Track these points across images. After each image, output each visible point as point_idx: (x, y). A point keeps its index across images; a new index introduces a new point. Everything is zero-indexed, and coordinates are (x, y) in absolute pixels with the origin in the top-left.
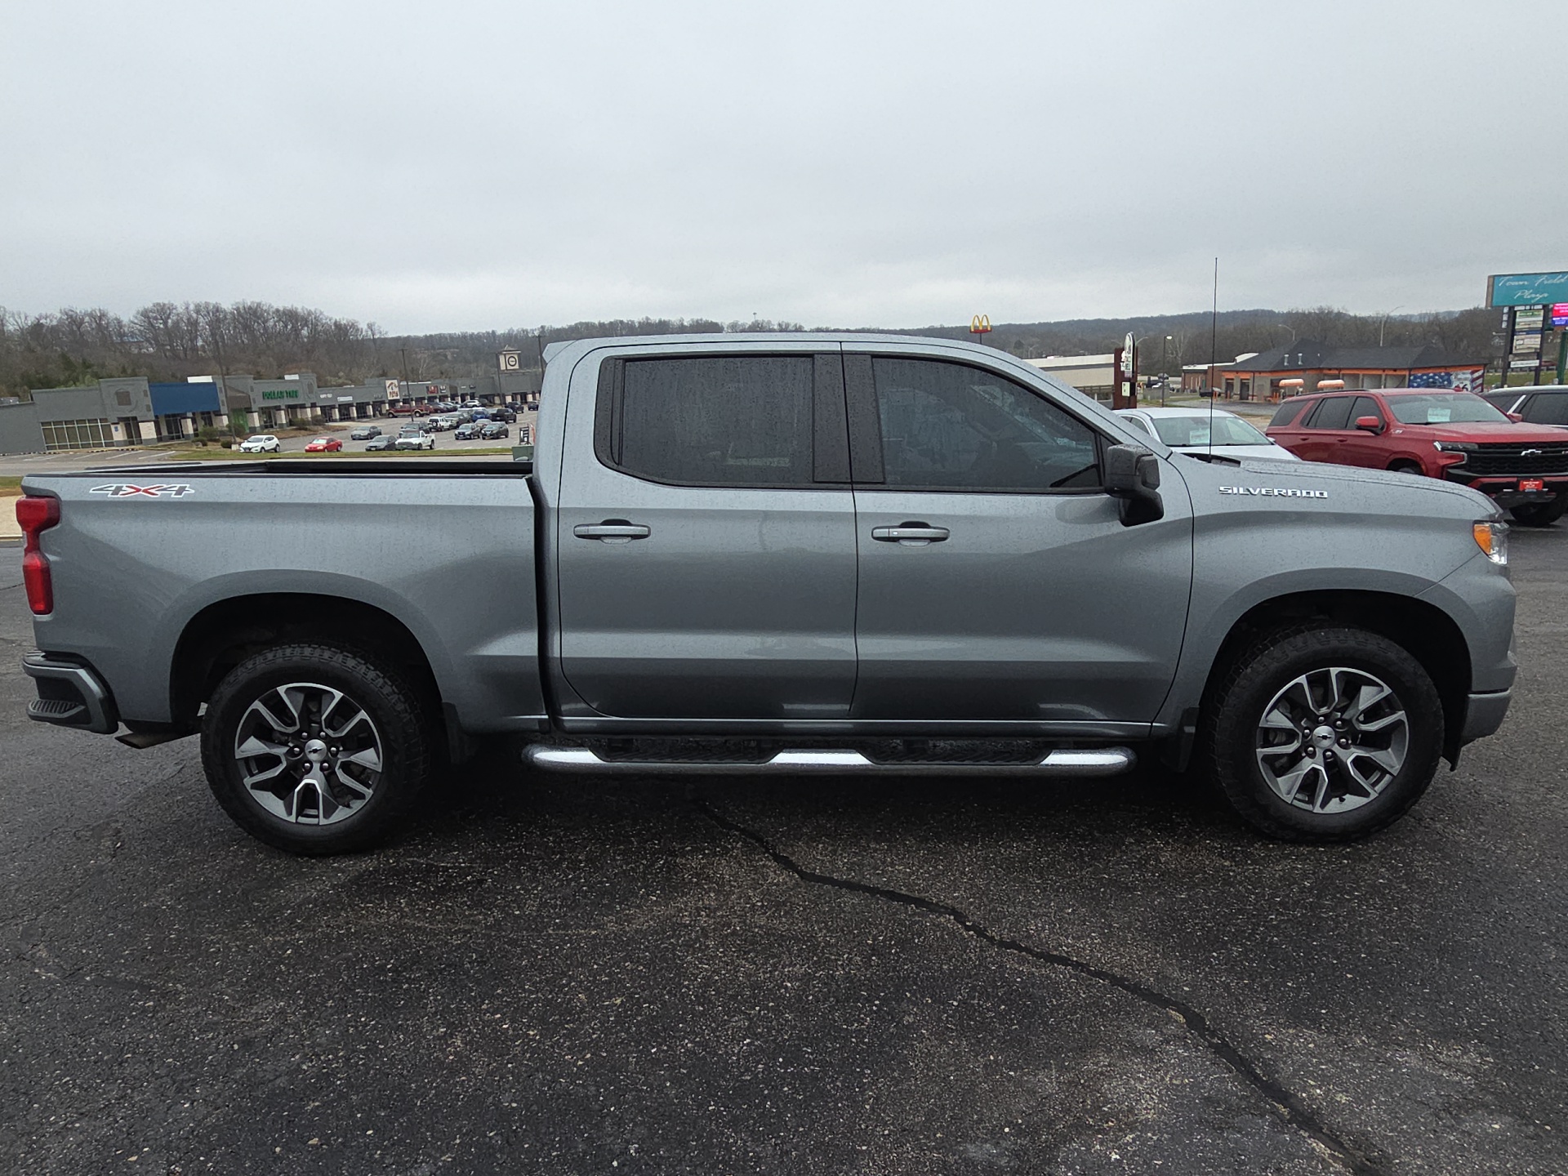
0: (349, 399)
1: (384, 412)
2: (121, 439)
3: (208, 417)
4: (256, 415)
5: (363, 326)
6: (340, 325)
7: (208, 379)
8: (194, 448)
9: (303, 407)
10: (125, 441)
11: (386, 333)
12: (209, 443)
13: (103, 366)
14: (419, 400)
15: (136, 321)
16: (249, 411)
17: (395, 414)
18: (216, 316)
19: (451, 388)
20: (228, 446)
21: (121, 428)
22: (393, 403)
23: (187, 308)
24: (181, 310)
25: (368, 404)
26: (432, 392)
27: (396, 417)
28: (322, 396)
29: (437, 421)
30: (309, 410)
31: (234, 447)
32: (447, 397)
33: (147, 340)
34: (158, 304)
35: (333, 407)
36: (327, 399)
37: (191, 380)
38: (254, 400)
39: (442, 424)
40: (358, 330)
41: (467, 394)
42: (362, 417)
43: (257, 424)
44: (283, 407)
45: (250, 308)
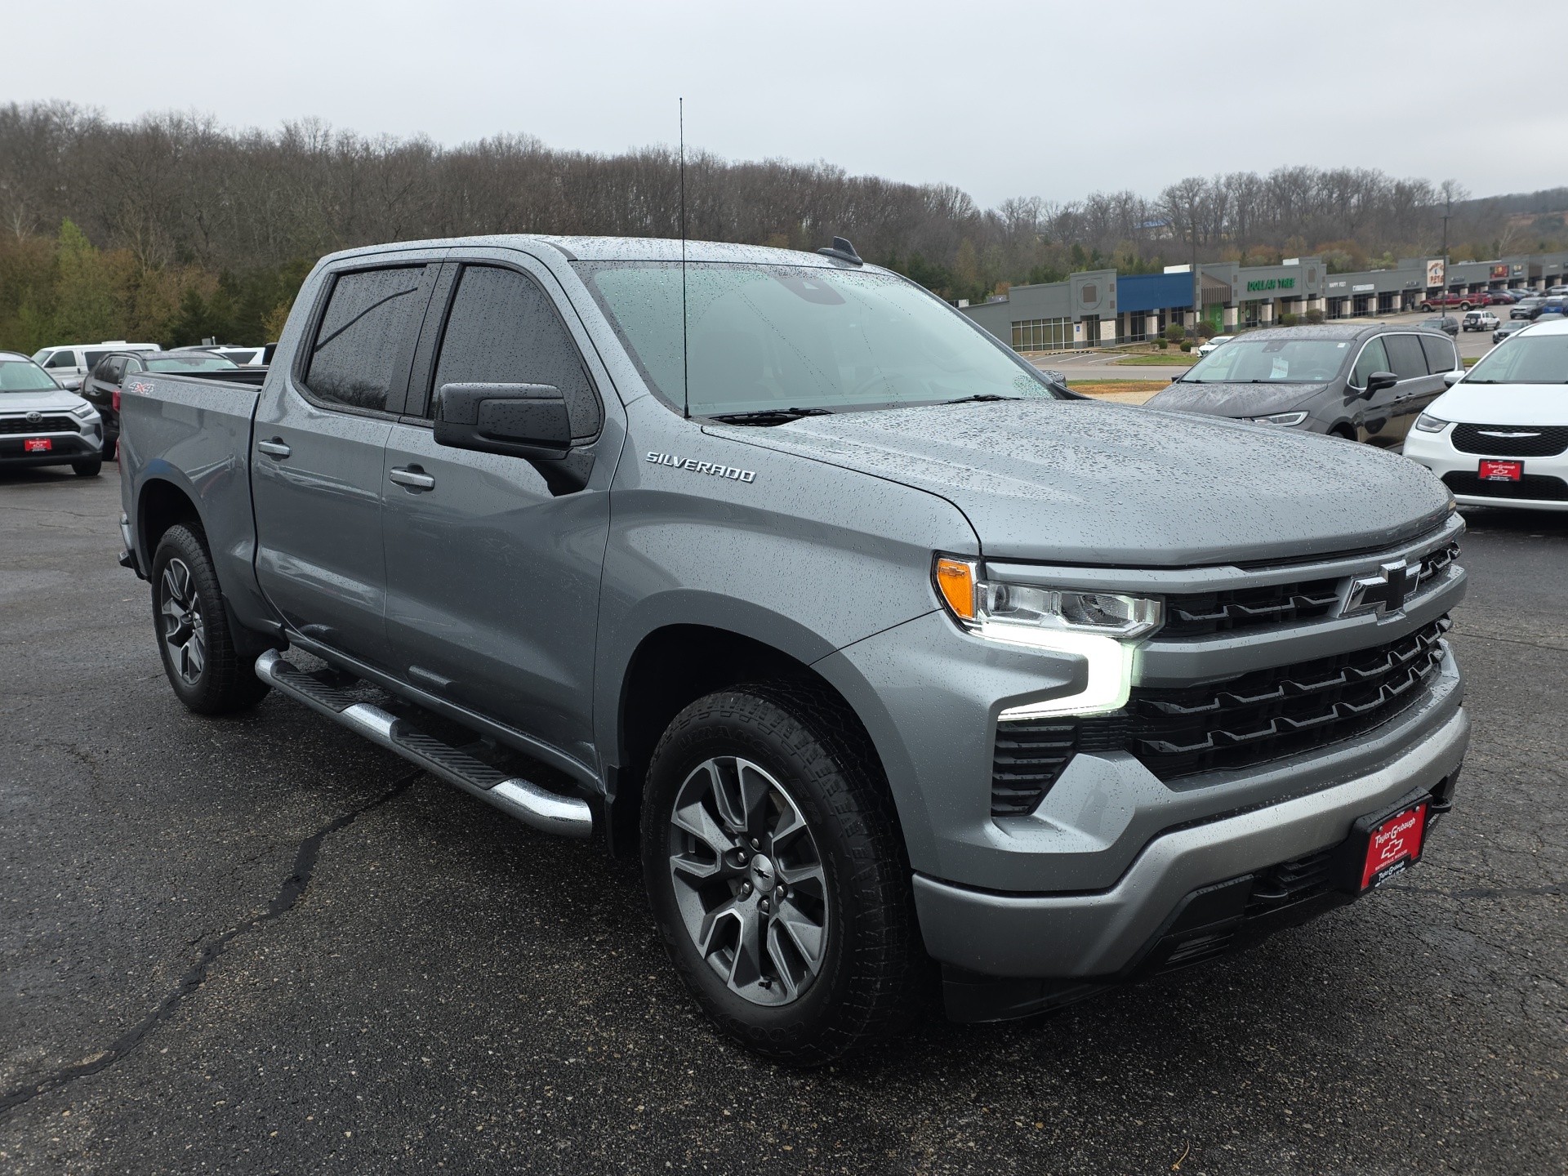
0: (1369, 287)
1: (1417, 304)
2: (1082, 340)
3: (1178, 314)
4: (1235, 311)
5: (1436, 186)
6: (1404, 187)
7: (1184, 269)
8: (1150, 352)
9: (1298, 299)
10: (1084, 342)
11: (1469, 193)
12: (1169, 345)
13: (1111, 257)
14: (1474, 288)
15: (1160, 203)
16: (1228, 306)
17: (1433, 307)
18: (1248, 188)
19: (1532, 268)
20: (1187, 349)
21: (1083, 327)
22: (1432, 292)
23: (1218, 182)
24: (1210, 185)
25: (1396, 293)
26: (1497, 276)
27: (1433, 311)
28: (1332, 285)
29: (1477, 317)
30: (1304, 304)
31: (1193, 350)
32: (1521, 281)
33: (1168, 225)
34: (1188, 180)
35: (1345, 299)
36: (1338, 288)
37: (1168, 270)
38: (1236, 291)
39: (1484, 320)
40: (1428, 192)
41: (1557, 277)
42: (1385, 312)
43: (1235, 322)
44: (1271, 300)
45: (1291, 175)
